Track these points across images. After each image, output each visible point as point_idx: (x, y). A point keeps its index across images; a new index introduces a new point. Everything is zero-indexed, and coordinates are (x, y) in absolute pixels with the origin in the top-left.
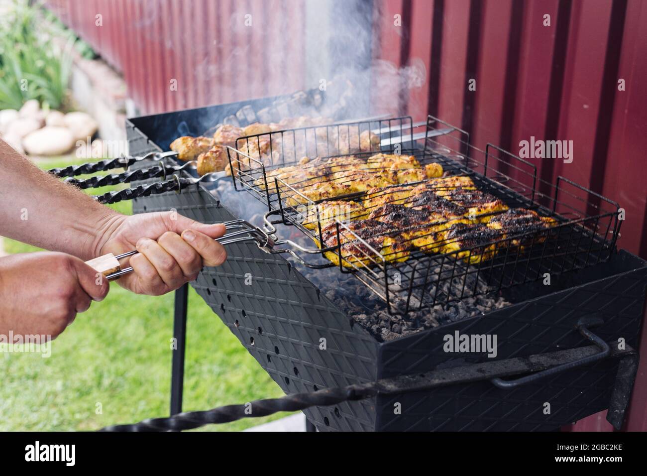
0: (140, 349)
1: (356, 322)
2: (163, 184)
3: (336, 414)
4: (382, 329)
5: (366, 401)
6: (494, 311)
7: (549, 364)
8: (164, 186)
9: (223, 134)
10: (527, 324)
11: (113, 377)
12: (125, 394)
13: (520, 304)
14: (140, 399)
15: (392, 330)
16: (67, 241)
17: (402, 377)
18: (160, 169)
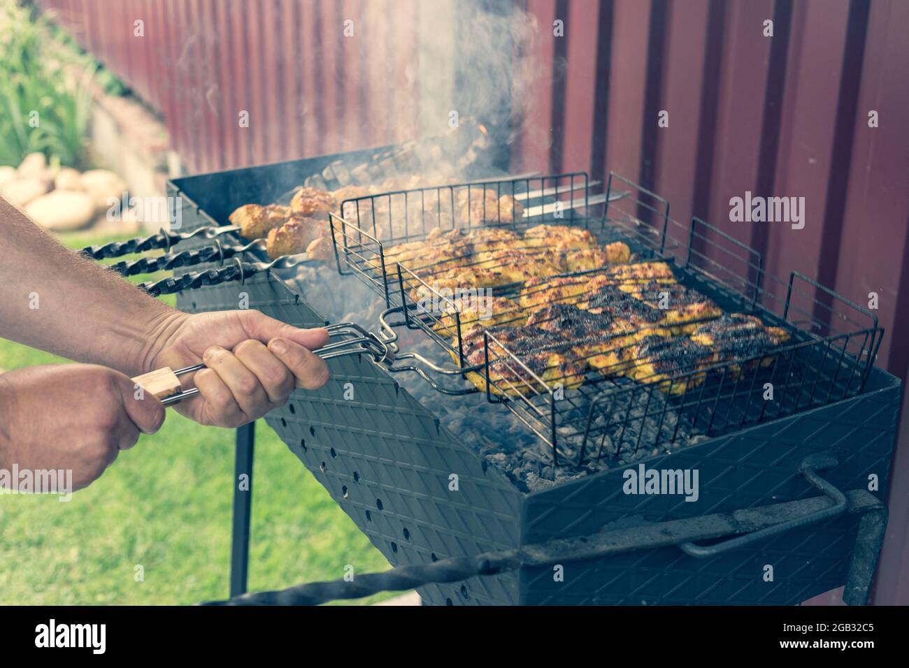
0: (187, 503)
1: (491, 464)
2: (219, 271)
3: (463, 593)
4: (528, 474)
5: (505, 576)
6: (685, 449)
7: (761, 523)
8: (221, 274)
9: (303, 201)
10: (731, 467)
11: (149, 542)
12: (168, 567)
13: (720, 438)
14: (188, 574)
15: (541, 475)
16: (104, 350)
17: (556, 542)
18: (215, 250)
